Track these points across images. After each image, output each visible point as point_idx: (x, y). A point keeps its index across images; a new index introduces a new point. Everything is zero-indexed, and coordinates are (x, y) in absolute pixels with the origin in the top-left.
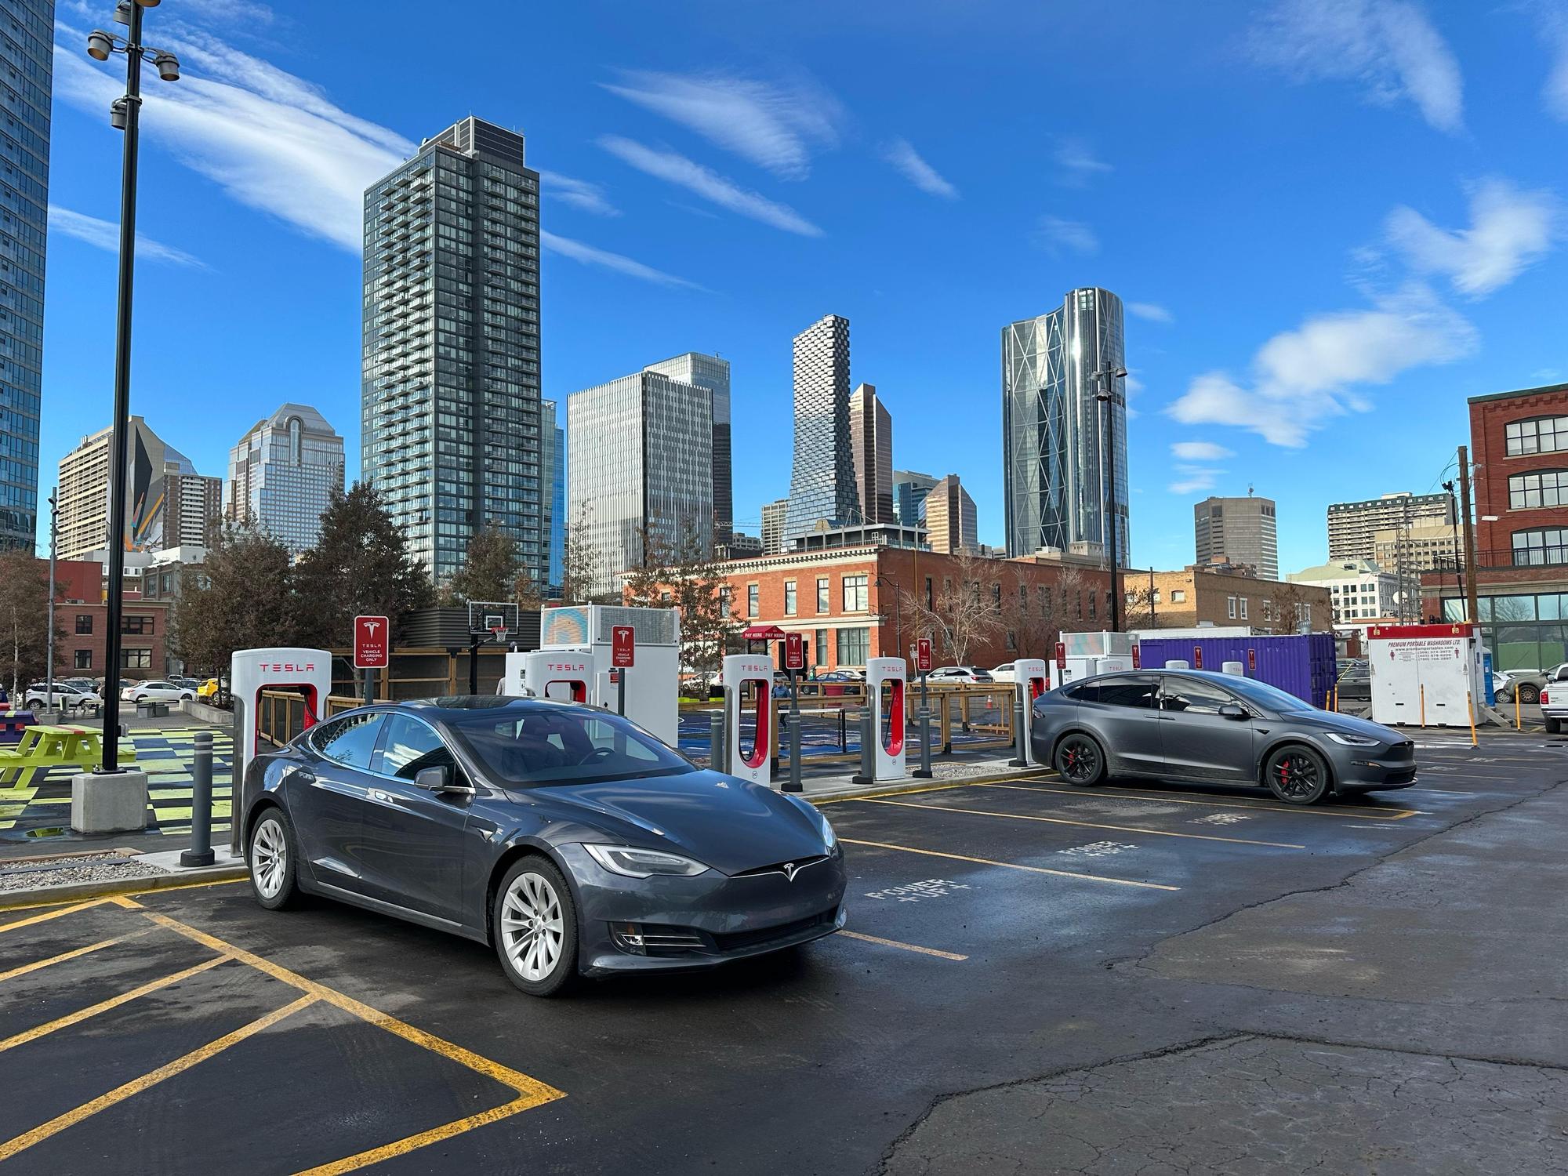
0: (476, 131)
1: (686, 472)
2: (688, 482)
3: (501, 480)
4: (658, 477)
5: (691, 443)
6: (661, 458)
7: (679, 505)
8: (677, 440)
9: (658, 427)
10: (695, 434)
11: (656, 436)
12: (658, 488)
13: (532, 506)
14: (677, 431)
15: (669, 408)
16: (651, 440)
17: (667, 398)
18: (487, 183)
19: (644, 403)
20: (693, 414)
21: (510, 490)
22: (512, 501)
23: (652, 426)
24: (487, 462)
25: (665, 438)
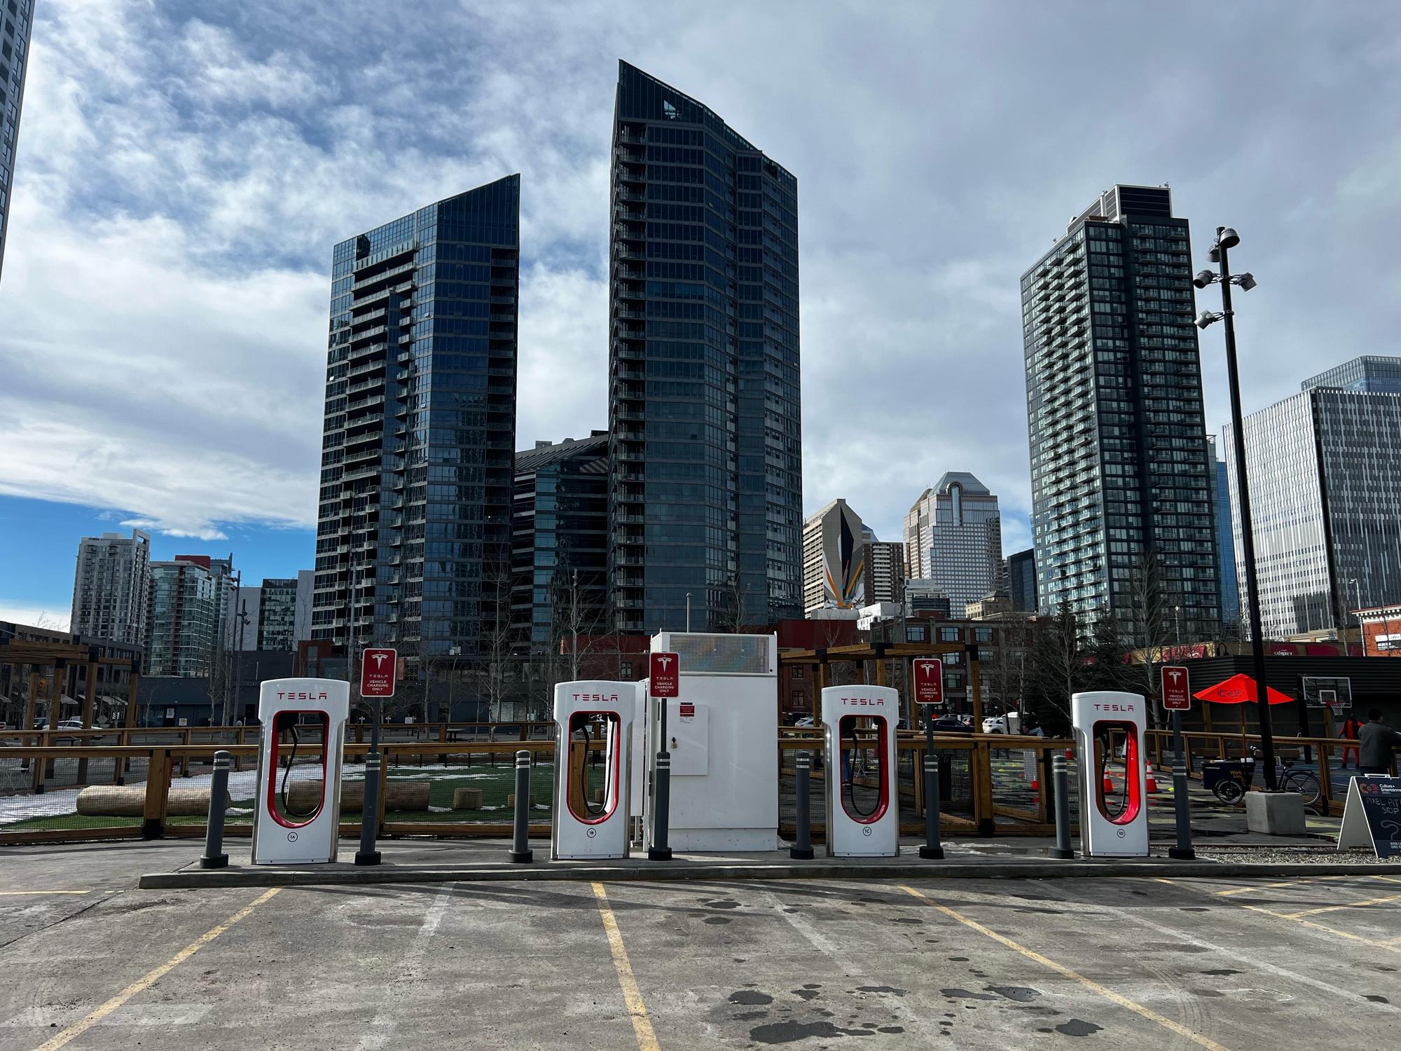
0: (1122, 197)
1: (1378, 489)
2: (1379, 500)
3: (1171, 521)
4: (1341, 499)
5: (1379, 456)
6: (1343, 477)
7: (1371, 527)
8: (1362, 455)
9: (1335, 444)
10: (1383, 445)
11: (1334, 454)
12: (1342, 510)
13: (1205, 544)
14: (1360, 445)
15: (1348, 422)
16: (1328, 460)
17: (1345, 411)
18: (1136, 242)
19: (1316, 421)
20: (1379, 424)
21: (1181, 530)
22: (1183, 540)
23: (1327, 444)
24: (1155, 504)
25: (1345, 455)
